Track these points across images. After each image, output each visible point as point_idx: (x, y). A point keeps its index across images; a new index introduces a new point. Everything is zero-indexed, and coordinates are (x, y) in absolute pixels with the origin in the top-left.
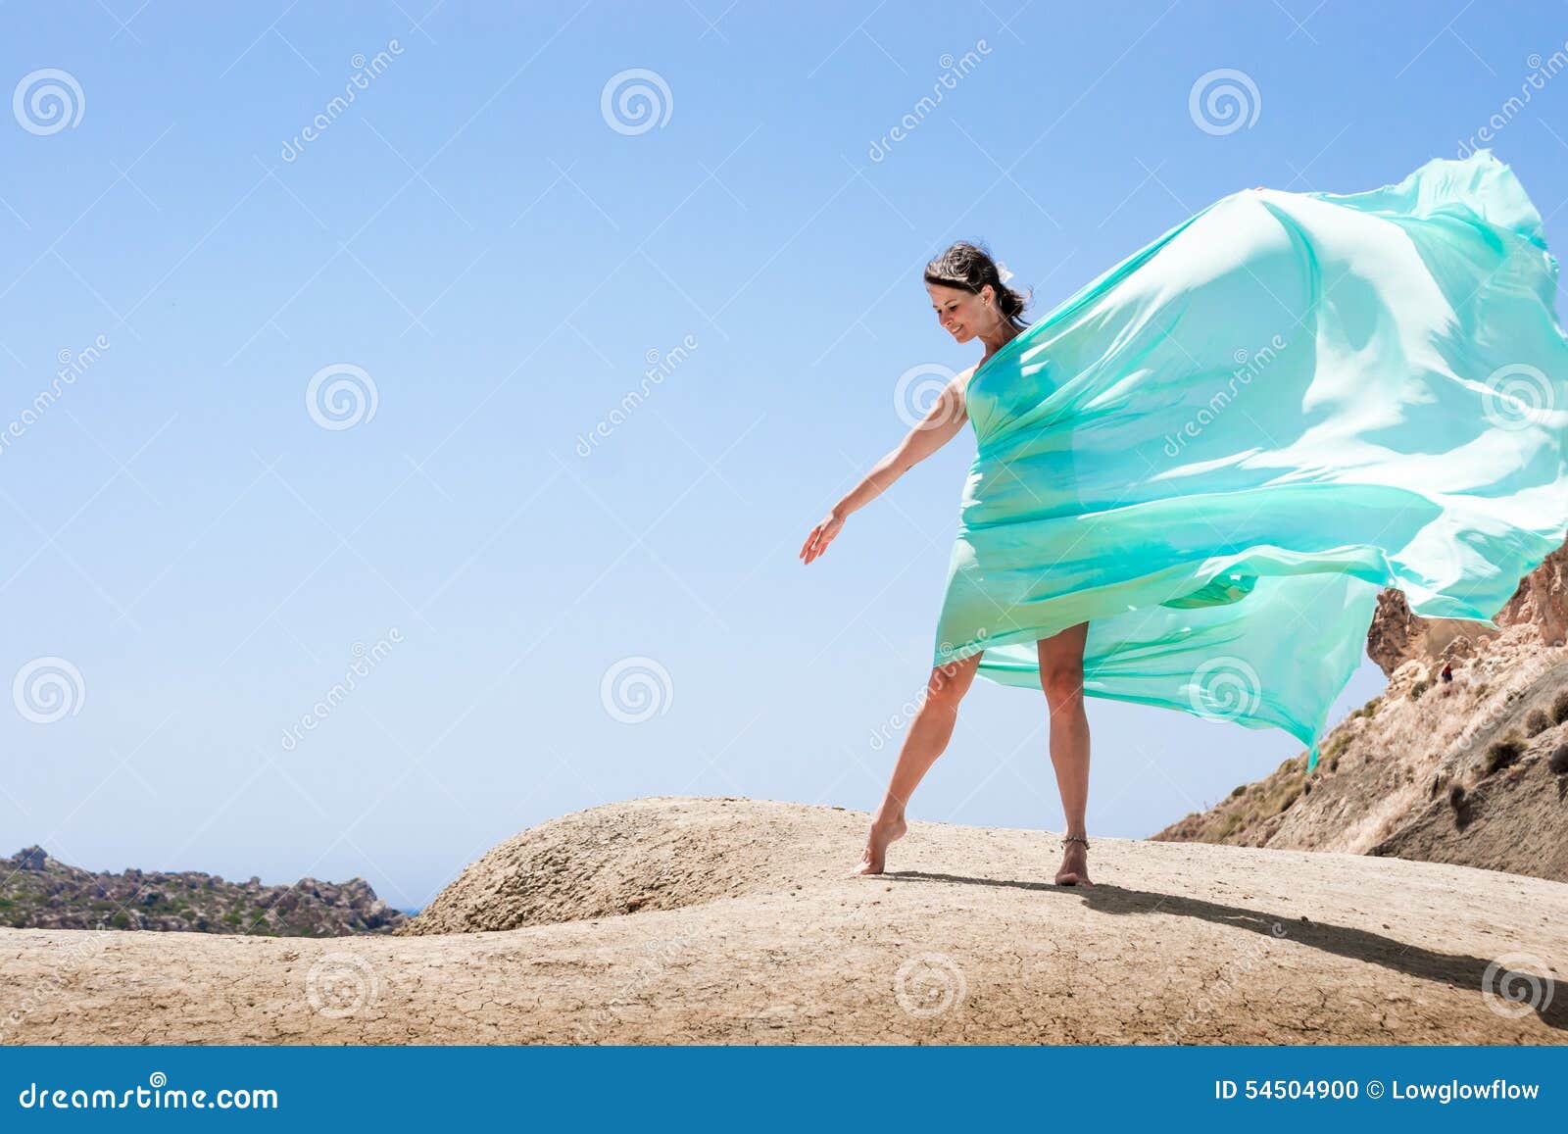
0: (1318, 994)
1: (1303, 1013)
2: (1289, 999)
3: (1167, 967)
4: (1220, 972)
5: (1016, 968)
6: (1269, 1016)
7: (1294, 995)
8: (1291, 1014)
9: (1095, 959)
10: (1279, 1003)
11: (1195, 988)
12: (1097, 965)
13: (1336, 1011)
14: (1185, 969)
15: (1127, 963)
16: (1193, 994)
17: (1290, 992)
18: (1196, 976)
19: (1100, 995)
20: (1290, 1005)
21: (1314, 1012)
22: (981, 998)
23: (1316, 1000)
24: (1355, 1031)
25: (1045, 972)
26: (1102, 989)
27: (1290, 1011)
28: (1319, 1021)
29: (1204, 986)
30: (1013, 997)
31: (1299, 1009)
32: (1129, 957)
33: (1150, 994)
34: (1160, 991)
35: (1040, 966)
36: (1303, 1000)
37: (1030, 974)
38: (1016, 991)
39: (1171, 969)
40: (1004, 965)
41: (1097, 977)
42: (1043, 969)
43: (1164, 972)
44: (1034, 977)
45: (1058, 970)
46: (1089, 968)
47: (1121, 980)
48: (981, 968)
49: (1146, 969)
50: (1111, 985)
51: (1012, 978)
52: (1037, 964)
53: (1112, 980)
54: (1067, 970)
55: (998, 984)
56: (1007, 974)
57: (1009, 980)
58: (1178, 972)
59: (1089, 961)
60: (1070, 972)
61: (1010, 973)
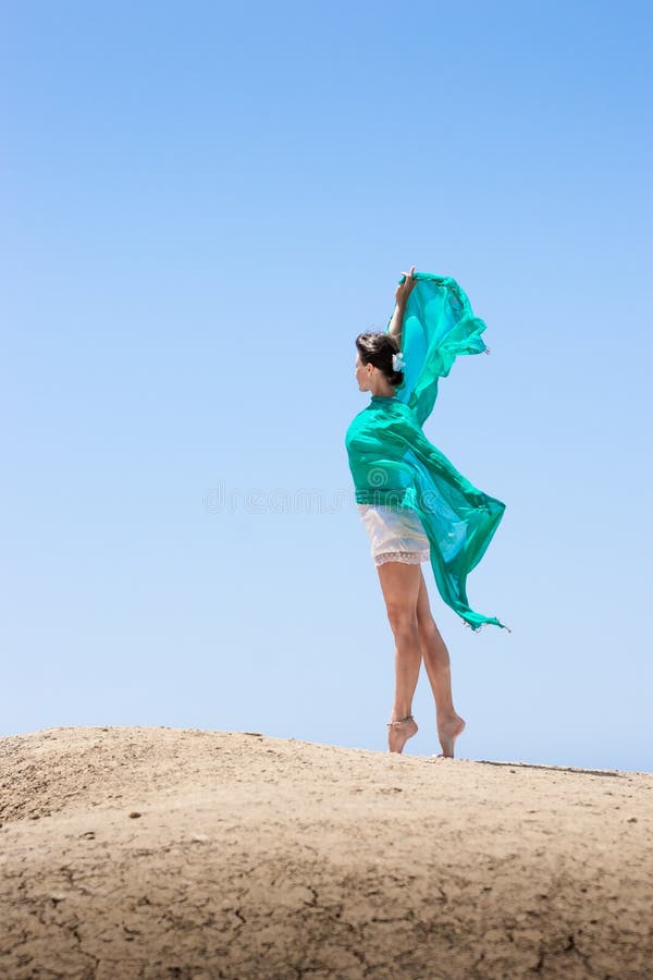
3: (485, 929)
4: (577, 938)
5: (227, 936)
9: (368, 918)
11: (521, 969)
12: (366, 931)
14: (516, 934)
15: (420, 925)
18: (531, 947)
25: (269, 945)
29: (540, 965)
32: (426, 915)
35: (270, 933)
37: (245, 948)
39: (492, 935)
40: (205, 929)
41: (356, 954)
42: (270, 940)
43: (478, 941)
44: (247, 955)
45: (295, 942)
46: (350, 936)
47: (397, 959)
48: (165, 940)
49: (447, 937)
50: (374, 967)
51: (207, 958)
52: (266, 931)
53: (381, 959)
54: (310, 941)
55: (177, 970)
56: (204, 951)
57: (200, 961)
58: (502, 941)
59: (355, 924)
60: (313, 946)
61: (211, 948)
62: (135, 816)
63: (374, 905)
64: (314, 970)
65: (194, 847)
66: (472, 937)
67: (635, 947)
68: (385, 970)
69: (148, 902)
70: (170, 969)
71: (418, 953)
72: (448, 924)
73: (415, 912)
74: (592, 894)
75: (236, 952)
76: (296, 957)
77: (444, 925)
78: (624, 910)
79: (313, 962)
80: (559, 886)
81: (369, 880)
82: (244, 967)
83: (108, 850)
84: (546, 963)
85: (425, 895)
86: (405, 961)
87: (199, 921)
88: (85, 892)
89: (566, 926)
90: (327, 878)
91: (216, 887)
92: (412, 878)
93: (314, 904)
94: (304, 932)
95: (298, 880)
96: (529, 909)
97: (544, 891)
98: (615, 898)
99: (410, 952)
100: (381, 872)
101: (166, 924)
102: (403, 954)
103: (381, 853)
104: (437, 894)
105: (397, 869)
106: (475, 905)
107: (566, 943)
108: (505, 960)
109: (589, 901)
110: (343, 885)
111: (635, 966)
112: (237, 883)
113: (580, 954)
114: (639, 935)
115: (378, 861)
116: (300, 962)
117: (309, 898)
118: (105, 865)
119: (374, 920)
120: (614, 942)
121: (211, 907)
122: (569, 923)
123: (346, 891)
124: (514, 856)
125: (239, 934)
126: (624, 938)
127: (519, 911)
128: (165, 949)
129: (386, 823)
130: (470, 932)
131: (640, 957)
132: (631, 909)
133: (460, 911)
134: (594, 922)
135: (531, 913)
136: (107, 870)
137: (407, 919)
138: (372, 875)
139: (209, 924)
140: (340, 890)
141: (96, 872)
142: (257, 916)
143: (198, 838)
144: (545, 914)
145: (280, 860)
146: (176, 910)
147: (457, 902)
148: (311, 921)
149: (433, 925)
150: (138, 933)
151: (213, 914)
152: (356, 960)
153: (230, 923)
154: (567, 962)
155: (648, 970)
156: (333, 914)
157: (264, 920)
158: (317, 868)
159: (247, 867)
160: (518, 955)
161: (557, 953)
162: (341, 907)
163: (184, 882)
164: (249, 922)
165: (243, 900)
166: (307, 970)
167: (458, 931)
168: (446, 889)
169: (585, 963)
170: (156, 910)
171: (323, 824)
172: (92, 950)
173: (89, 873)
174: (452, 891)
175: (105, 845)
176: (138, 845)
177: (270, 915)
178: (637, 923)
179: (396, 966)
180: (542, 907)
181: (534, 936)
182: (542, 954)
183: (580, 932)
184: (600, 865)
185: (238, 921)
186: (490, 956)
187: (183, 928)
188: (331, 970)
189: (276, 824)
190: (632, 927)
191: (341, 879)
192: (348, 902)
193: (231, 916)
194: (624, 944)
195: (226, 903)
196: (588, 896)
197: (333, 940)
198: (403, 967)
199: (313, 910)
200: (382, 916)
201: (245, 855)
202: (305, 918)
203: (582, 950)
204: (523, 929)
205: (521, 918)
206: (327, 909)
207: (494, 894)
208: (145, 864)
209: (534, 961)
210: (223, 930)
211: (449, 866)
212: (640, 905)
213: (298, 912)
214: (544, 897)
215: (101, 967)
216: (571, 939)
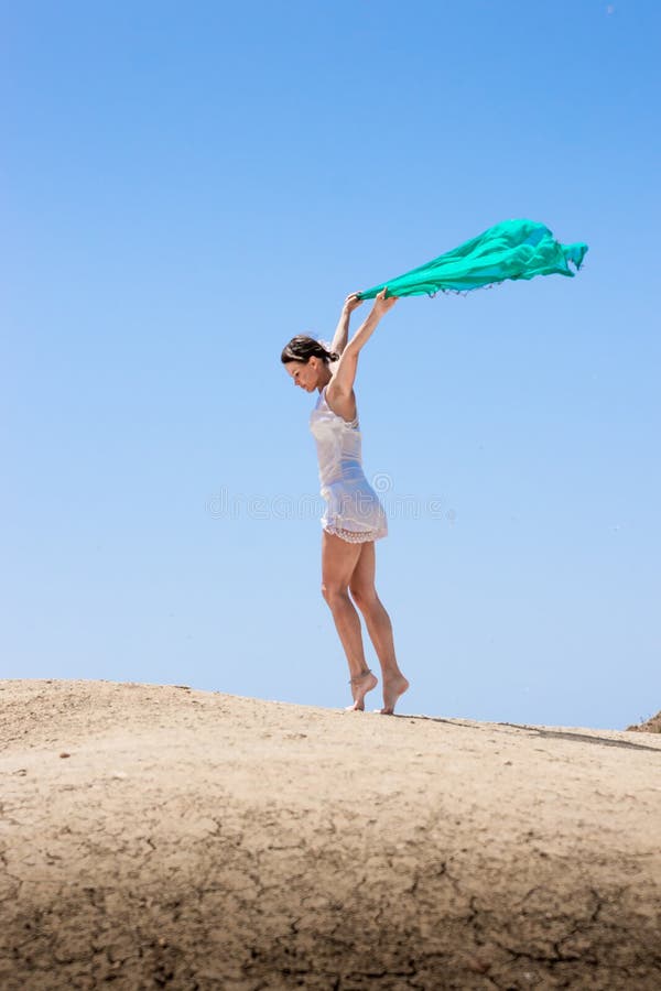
0: (590, 897)
1: (559, 929)
2: (543, 907)
3: (368, 856)
6: (503, 938)
7: (550, 900)
8: (539, 931)
10: (524, 913)
11: (398, 891)
13: (614, 927)
14: (395, 861)
15: (311, 853)
16: (393, 900)
17: (546, 895)
18: (408, 872)
19: (243, 904)
20: (541, 918)
21: (578, 927)
22: (50, 912)
23: (584, 908)
24: (639, 960)
25: (175, 870)
26: (251, 895)
27: (538, 927)
28: (582, 943)
29: (415, 887)
30: (103, 911)
31: (554, 924)
32: (316, 843)
33: (322, 902)
34: (340, 895)
36: (565, 909)
38: (111, 901)
39: (373, 861)
40: (124, 857)
41: (252, 877)
42: (174, 865)
43: (360, 867)
44: (155, 878)
45: (198, 867)
46: (248, 862)
47: (288, 881)
48: (82, 865)
49: (334, 863)
50: (268, 889)
51: (120, 881)
52: (173, 856)
53: (274, 881)
54: (212, 866)
55: (92, 890)
56: (117, 874)
57: (113, 883)
58: (383, 867)
59: (252, 851)
60: (214, 870)
61: (123, 872)
62: (65, 756)
63: (271, 834)
64: (214, 891)
65: (114, 783)
66: (356, 863)
67: (499, 872)
68: (277, 892)
69: (69, 831)
70: (85, 890)
71: (307, 877)
72: (335, 851)
73: (307, 841)
74: (465, 826)
75: (145, 875)
76: (198, 879)
77: (331, 853)
78: (492, 841)
79: (213, 884)
80: (437, 819)
81: (268, 813)
82: (152, 889)
83: (37, 785)
84: (420, 886)
85: (317, 827)
86: (296, 883)
87: (114, 848)
88: (14, 823)
89: (439, 854)
90: (230, 811)
91: (130, 818)
92: (307, 811)
93: (217, 834)
94: (207, 858)
95: (205, 812)
96: (408, 839)
97: (422, 823)
98: (484, 830)
99: (300, 876)
100: (279, 806)
101: (84, 850)
102: (294, 877)
103: (280, 790)
104: (327, 825)
105: (293, 804)
106: (360, 835)
107: (439, 869)
108: (384, 883)
109: (462, 832)
110: (245, 817)
111: (498, 889)
112: (151, 815)
113: (450, 878)
114: (504, 862)
115: (277, 796)
116: (202, 884)
117: (213, 827)
118: (32, 798)
119: (270, 848)
120: (481, 867)
121: (125, 836)
122: (442, 851)
123: (246, 822)
124: (398, 793)
125: (149, 860)
126: (490, 865)
127: (400, 841)
128: (82, 872)
129: (287, 764)
130: (354, 859)
131: (503, 880)
132: (498, 839)
133: (347, 840)
134: (464, 851)
135: (410, 843)
136: (34, 803)
137: (299, 847)
138: (271, 809)
139: (122, 850)
140: (242, 821)
141: (24, 804)
142: (166, 843)
143: (119, 775)
144: (422, 843)
145: (191, 795)
146: (94, 838)
147: (345, 833)
148: (214, 850)
149: (322, 852)
150: (58, 858)
151: (127, 842)
152: (252, 882)
153: (141, 849)
154: (439, 884)
155: (509, 892)
156: (233, 842)
157: (172, 847)
158: (222, 803)
159: (160, 801)
160: (396, 879)
161: (430, 877)
162: (241, 836)
163: (104, 814)
164: (159, 848)
165: (154, 830)
166: (208, 891)
167: (344, 857)
168: (335, 821)
169: (455, 886)
170: (76, 838)
171: (232, 764)
172: (16, 873)
173: (18, 805)
174: (341, 823)
175: (34, 781)
176: (63, 781)
177: (177, 843)
178: (503, 851)
179: (287, 888)
180: (421, 837)
181: (411, 862)
182: (417, 878)
183: (452, 859)
184: (474, 801)
185: (148, 848)
186: (371, 880)
187: (99, 854)
188: (229, 891)
189: (189, 764)
190: (498, 855)
191: (243, 812)
192: (247, 832)
193: (143, 843)
194: (490, 869)
195: (140, 833)
196: (462, 827)
197: (232, 865)
198: (293, 889)
199: (216, 839)
200: (278, 844)
201: (159, 790)
202: (209, 846)
203: (453, 875)
204: (402, 856)
205: (400, 846)
206: (229, 838)
207: (378, 826)
208: (69, 798)
209: (409, 884)
210: (136, 856)
211: (341, 801)
212: (506, 837)
213: (203, 840)
214: (422, 829)
215: (24, 888)
216: (443, 865)
